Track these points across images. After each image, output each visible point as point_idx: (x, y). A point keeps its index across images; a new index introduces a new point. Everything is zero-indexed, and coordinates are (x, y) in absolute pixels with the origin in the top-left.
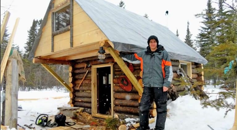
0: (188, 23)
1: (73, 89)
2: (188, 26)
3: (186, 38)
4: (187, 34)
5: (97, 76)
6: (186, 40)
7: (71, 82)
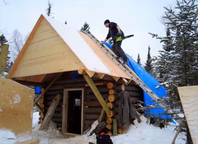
0: (149, 49)
1: (44, 110)
2: (149, 52)
3: (146, 63)
4: (147, 59)
5: (69, 98)
6: (146, 65)
7: (43, 103)
